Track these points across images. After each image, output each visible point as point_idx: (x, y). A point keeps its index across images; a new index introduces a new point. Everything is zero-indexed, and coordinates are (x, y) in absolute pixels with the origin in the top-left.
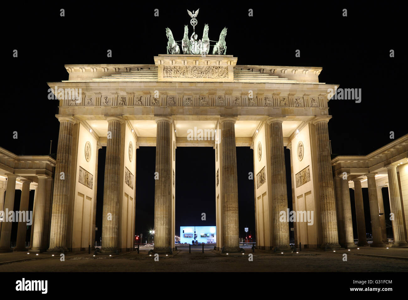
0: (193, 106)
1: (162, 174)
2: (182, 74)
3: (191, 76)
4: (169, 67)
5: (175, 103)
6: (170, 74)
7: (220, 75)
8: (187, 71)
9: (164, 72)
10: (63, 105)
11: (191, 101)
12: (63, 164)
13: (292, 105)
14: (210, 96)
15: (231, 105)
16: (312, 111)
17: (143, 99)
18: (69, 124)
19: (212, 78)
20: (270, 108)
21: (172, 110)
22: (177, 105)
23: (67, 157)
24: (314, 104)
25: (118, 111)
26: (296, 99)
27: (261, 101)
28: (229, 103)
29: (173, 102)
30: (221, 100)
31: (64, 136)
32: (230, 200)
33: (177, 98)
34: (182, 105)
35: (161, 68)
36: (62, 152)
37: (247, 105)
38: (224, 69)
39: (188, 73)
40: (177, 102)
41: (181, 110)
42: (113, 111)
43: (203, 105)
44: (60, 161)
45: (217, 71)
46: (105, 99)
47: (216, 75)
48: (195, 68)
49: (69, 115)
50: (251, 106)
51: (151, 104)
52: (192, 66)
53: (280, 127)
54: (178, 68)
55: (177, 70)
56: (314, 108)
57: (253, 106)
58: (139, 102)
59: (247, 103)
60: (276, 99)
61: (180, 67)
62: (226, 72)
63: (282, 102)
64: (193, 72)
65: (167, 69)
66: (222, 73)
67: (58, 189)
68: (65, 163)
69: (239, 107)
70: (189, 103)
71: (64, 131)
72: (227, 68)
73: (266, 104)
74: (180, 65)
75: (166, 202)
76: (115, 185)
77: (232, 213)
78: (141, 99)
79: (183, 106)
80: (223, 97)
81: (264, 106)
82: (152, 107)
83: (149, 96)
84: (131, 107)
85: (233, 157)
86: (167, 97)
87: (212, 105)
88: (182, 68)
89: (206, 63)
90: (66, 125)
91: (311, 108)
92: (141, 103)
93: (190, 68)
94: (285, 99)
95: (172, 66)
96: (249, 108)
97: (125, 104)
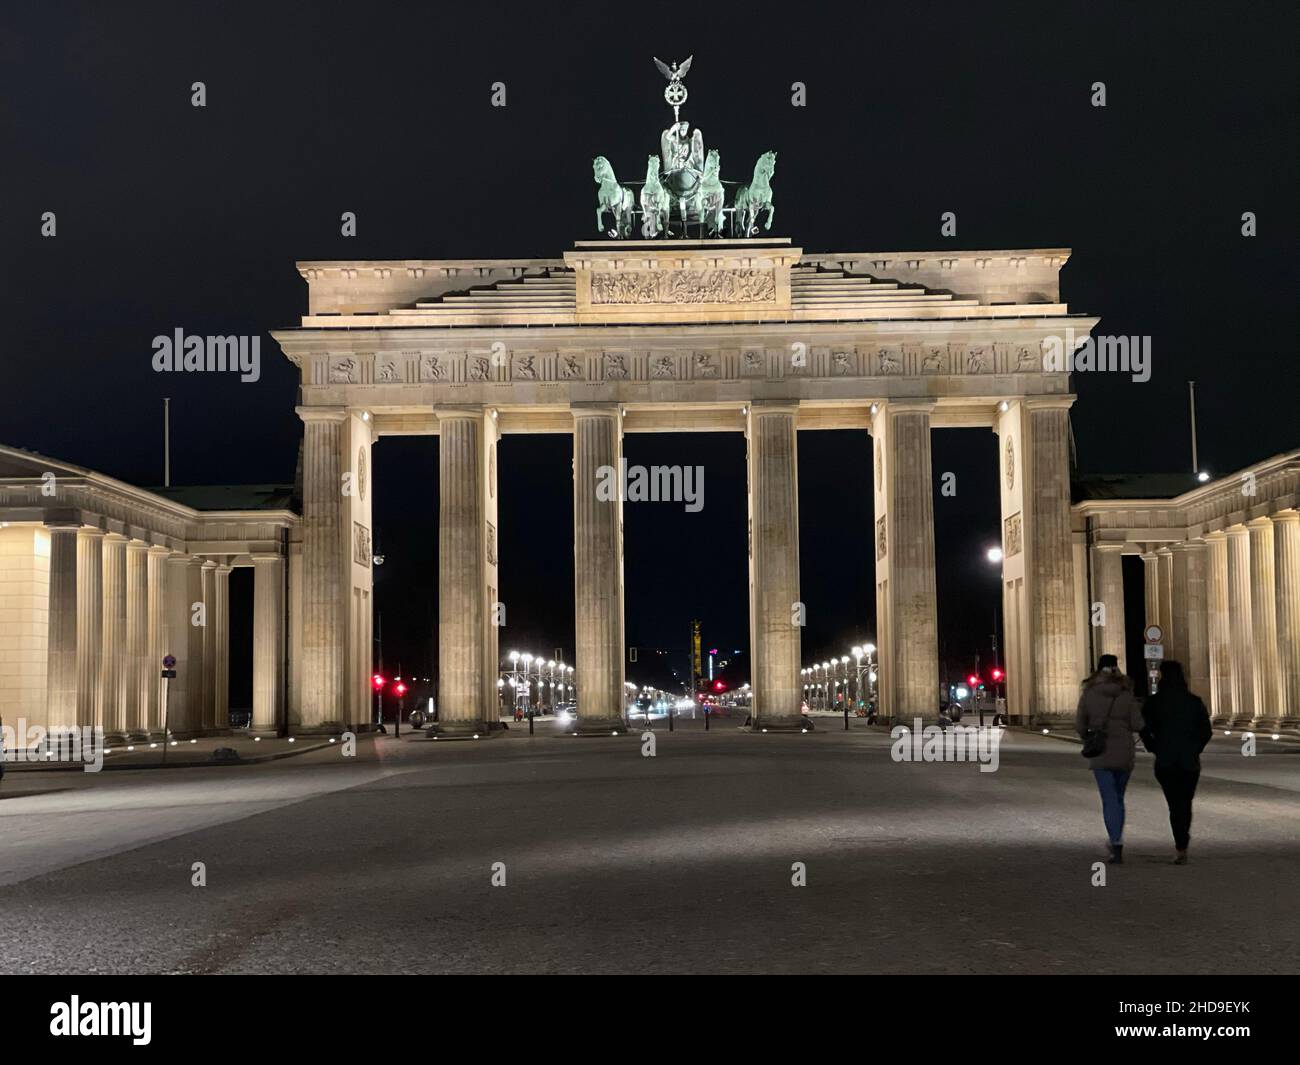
0: (675, 379)
1: (595, 547)
2: (643, 294)
3: (671, 299)
4: (607, 277)
5: (626, 372)
6: (609, 296)
7: (752, 294)
8: (658, 285)
9: (592, 290)
10: (313, 381)
11: (672, 364)
12: (328, 528)
13: (959, 370)
14: (723, 352)
15: (781, 374)
16: (1018, 381)
17: (538, 365)
18: (333, 428)
19: (731, 303)
20: (891, 378)
21: (618, 391)
22: (632, 377)
23: (335, 510)
24: (1027, 363)
25: (470, 393)
26: (971, 353)
27: (867, 360)
28: (775, 368)
29: (620, 370)
30: (752, 363)
31: (324, 458)
32: (778, 608)
33: (632, 360)
34: (644, 377)
35: (584, 278)
36: (322, 499)
37: (827, 373)
38: (763, 277)
39: (661, 291)
40: (632, 369)
41: (643, 390)
42: (454, 396)
43: (704, 377)
44: (318, 522)
45: (743, 282)
46: (433, 364)
47: (740, 294)
48: (680, 276)
49: (333, 407)
50: (839, 375)
51: (560, 376)
52: (671, 271)
53: (920, 428)
54: (631, 277)
55: (631, 283)
56: (1024, 376)
57: (845, 374)
58: (527, 371)
59: (827, 367)
60: (913, 356)
61: (637, 275)
62: (769, 285)
63: (928, 361)
64: (674, 288)
65: (601, 279)
66: (756, 289)
67: (319, 589)
68: (332, 526)
69: (803, 380)
70: (664, 370)
71: (322, 448)
72: (773, 275)
73: (881, 368)
74: (638, 269)
75: (608, 613)
76: (470, 574)
77: (782, 637)
78: (531, 363)
79: (647, 379)
80: (761, 353)
81: (876, 375)
82: (562, 384)
83: (553, 356)
84: (504, 384)
85: (785, 503)
86: (604, 356)
87: (730, 375)
88: (645, 277)
89: (712, 263)
90: (327, 432)
91: (1016, 375)
92: (534, 374)
93: (667, 277)
94: (937, 352)
95: (615, 273)
96: (833, 379)
97: (487, 376)
